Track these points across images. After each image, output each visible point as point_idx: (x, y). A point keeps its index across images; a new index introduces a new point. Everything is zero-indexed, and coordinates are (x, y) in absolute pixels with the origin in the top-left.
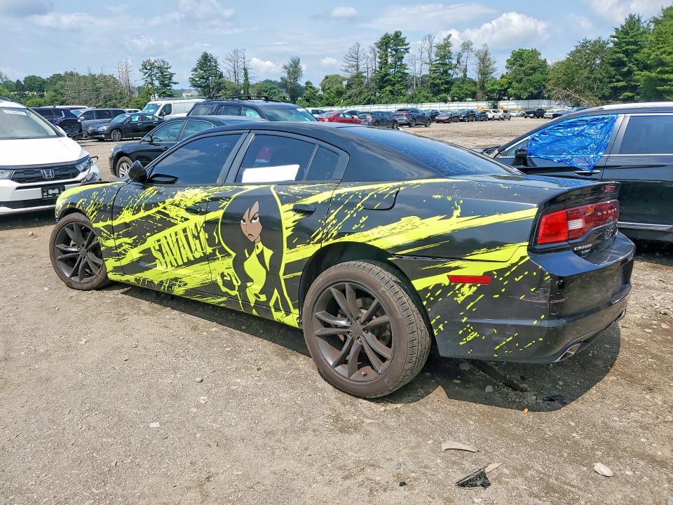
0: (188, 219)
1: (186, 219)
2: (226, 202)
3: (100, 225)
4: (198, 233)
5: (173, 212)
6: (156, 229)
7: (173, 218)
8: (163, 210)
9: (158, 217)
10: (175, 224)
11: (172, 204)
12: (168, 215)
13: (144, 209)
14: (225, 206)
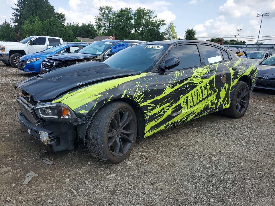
0: (203, 82)
1: (202, 82)
2: (215, 71)
3: (148, 102)
4: (207, 86)
5: (195, 80)
6: (186, 92)
7: (196, 84)
8: (190, 81)
9: (188, 85)
10: (197, 86)
11: (194, 77)
12: (193, 83)
13: (178, 84)
14: (215, 73)
